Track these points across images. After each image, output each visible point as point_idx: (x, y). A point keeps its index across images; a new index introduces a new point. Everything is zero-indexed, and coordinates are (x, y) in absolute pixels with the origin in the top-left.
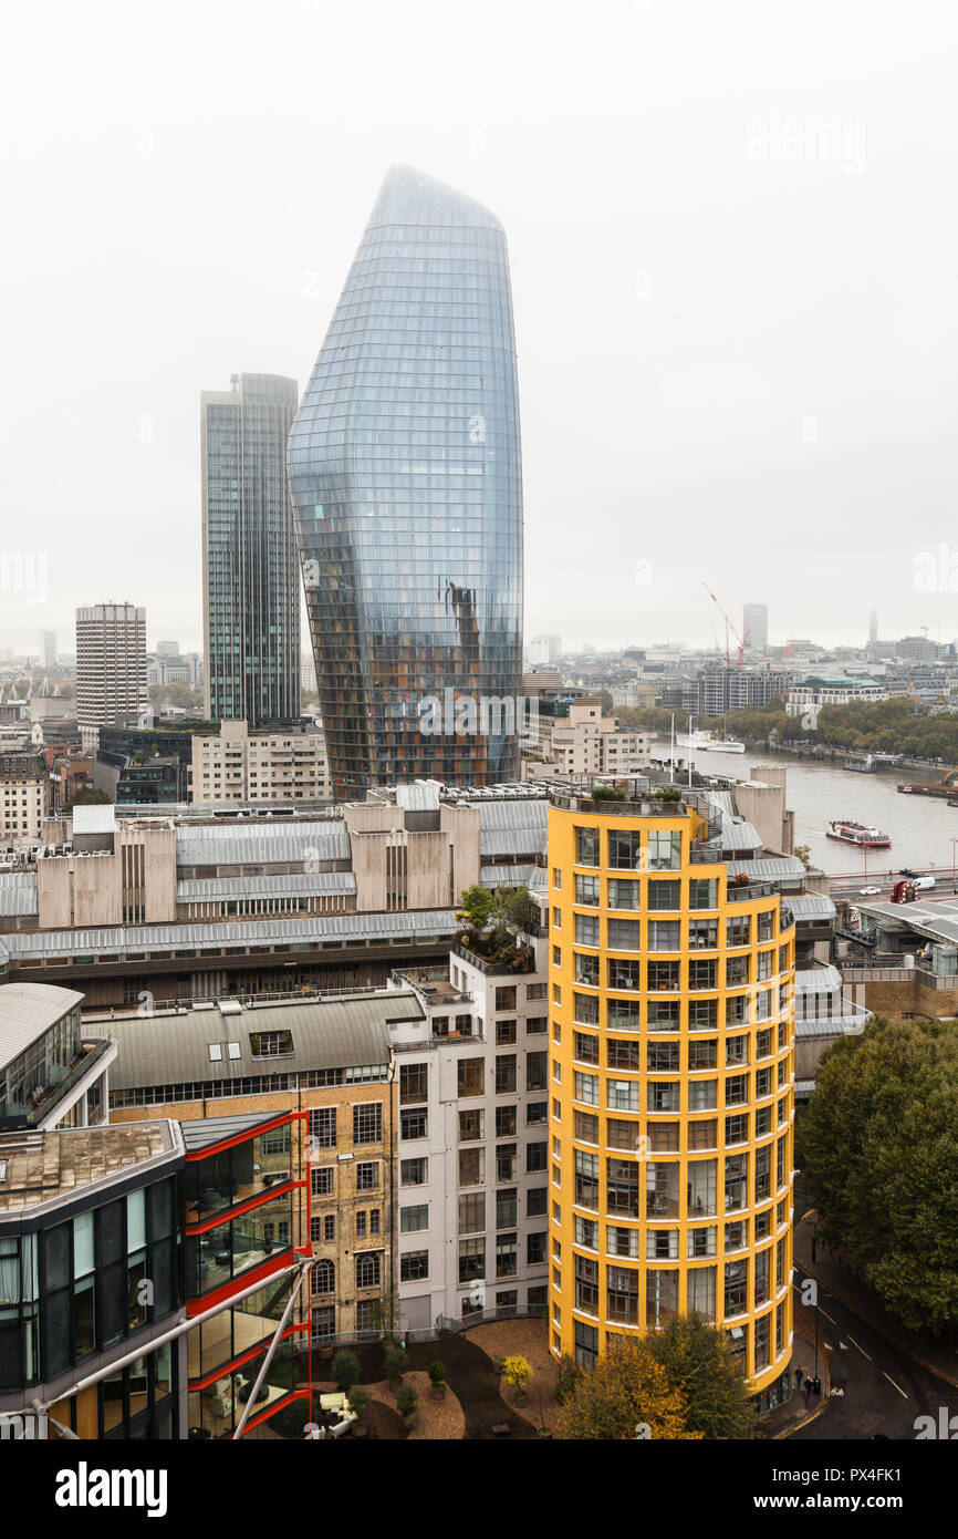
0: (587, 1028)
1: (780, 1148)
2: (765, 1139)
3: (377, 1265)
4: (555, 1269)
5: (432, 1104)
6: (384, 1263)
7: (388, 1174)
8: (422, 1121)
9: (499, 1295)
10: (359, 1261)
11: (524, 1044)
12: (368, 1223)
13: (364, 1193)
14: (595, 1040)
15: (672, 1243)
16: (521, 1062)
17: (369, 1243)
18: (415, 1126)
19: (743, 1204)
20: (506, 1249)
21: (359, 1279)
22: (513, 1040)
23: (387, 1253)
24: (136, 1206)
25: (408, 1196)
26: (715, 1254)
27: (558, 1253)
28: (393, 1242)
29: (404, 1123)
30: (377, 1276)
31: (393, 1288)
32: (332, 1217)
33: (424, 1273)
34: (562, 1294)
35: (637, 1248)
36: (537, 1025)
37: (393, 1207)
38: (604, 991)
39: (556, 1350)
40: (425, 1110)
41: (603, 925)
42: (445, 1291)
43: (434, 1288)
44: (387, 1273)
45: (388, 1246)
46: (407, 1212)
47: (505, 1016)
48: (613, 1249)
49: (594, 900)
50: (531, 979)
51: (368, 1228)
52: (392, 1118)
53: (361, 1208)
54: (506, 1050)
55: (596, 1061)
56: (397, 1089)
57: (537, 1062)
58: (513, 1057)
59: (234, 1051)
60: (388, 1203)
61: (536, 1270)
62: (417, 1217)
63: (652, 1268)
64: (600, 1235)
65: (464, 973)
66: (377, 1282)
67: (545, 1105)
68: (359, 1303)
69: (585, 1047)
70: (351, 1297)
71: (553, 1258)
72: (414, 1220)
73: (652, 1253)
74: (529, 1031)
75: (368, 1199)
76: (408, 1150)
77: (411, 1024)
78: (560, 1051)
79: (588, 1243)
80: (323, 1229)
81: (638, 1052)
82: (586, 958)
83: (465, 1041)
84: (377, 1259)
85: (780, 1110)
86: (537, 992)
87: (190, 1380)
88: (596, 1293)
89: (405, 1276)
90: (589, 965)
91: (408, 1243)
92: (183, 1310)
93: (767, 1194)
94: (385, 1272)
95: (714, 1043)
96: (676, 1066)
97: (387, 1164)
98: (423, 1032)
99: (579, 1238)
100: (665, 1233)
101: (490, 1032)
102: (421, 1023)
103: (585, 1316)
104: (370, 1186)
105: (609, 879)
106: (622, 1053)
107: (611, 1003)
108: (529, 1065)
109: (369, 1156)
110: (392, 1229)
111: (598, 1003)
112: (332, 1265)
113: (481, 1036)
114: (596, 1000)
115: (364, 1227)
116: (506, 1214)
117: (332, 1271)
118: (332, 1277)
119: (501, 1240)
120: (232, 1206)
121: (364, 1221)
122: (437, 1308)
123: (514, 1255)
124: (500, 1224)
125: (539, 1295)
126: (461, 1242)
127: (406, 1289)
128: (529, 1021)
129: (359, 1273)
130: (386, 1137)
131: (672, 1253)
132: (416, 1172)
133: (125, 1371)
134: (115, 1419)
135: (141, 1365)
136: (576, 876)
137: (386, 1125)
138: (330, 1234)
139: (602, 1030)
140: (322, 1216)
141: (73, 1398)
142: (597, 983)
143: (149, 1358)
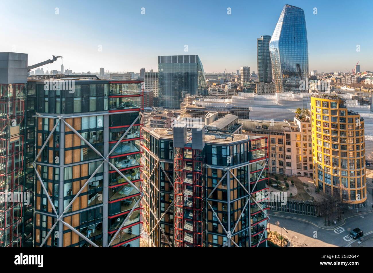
0: (319, 133)
3: (282, 163)
7: (284, 150)
8: (290, 143)
9: (304, 173)
10: (279, 162)
11: (308, 134)
13: (280, 151)
14: (321, 135)
16: (308, 136)
17: (281, 159)
18: (288, 143)
20: (305, 166)
21: (279, 164)
22: (306, 133)
24: (242, 145)
25: (287, 154)
31: (285, 167)
32: (275, 154)
33: (290, 166)
38: (322, 127)
39: (315, 184)
40: (290, 141)
41: (322, 116)
42: (294, 170)
43: (292, 169)
44: (284, 164)
45: (284, 160)
46: (287, 156)
47: (304, 129)
49: (320, 112)
50: (309, 123)
52: (285, 141)
53: (280, 154)
55: (321, 138)
56: (285, 137)
57: (310, 137)
58: (306, 135)
60: (284, 154)
61: (311, 170)
66: (282, 166)
67: (311, 144)
68: (280, 168)
69: (319, 136)
70: (278, 167)
72: (288, 158)
76: (287, 146)
77: (288, 128)
78: (314, 135)
80: (273, 155)
81: (329, 138)
83: (297, 132)
86: (310, 126)
87: (250, 172)
89: (287, 166)
90: (319, 122)
91: (287, 161)
92: (249, 162)
97: (284, 148)
98: (290, 129)
99: (319, 167)
100: (336, 170)
101: (301, 131)
103: (320, 180)
105: (323, 109)
106: (326, 138)
107: (324, 129)
109: (281, 146)
110: (285, 158)
111: (321, 129)
115: (280, 157)
116: (305, 160)
117: (275, 162)
119: (304, 164)
122: (293, 172)
123: (307, 167)
125: (312, 174)
126: (297, 163)
127: (287, 168)
130: (284, 144)
132: (289, 150)
133: (241, 168)
134: (239, 174)
135: (243, 168)
136: (316, 108)
137: (283, 142)
138: (275, 157)
139: (322, 133)
140: (273, 153)
141: (233, 170)
142: (321, 125)
143: (244, 167)
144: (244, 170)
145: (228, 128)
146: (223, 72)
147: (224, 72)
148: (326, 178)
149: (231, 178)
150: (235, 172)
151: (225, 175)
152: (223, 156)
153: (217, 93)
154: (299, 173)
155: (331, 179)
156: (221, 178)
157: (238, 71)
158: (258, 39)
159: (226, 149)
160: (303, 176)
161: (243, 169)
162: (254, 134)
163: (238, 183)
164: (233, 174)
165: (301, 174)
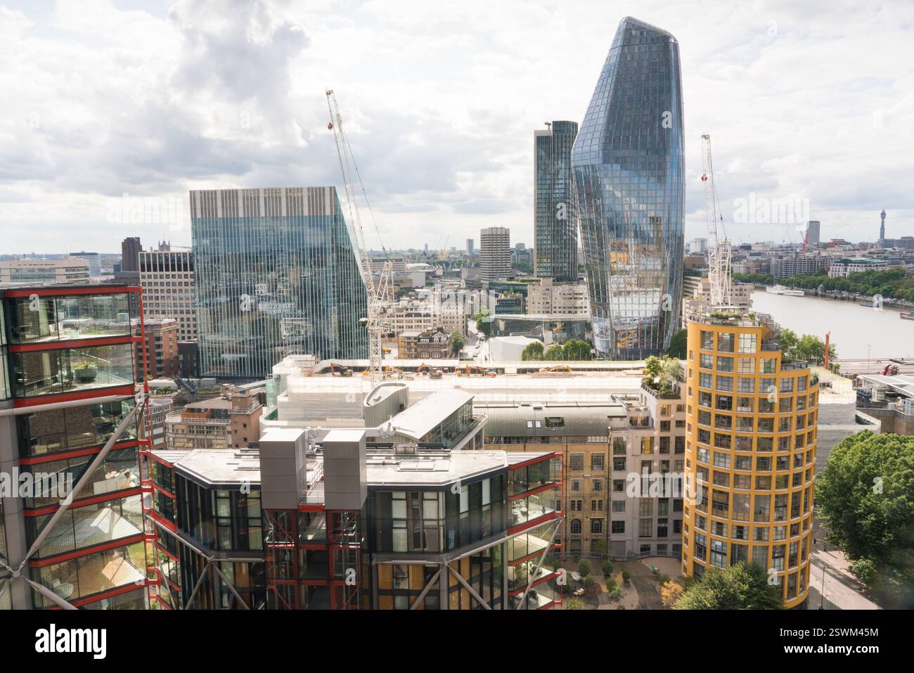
0: (704, 427)
1: (806, 493)
2: (797, 488)
3: (601, 524)
4: (685, 537)
5: (628, 456)
6: (604, 524)
7: (607, 485)
8: (623, 463)
9: (658, 545)
10: (593, 522)
11: (674, 432)
12: (597, 506)
13: (596, 492)
14: (708, 433)
15: (745, 533)
16: (673, 440)
17: (598, 515)
18: (620, 465)
19: (784, 519)
20: (663, 525)
21: (592, 529)
22: (669, 430)
23: (606, 520)
24: (486, 485)
25: (616, 496)
26: (767, 540)
27: (687, 530)
28: (608, 516)
29: (615, 463)
30: (601, 529)
31: (608, 536)
32: (580, 501)
33: (622, 531)
34: (688, 549)
35: (727, 532)
36: (680, 424)
37: (609, 500)
38: (714, 411)
39: (684, 574)
40: (625, 458)
41: (714, 378)
42: (632, 540)
43: (628, 538)
44: (605, 528)
45: (606, 517)
46: (615, 503)
47: (665, 419)
48: (714, 531)
49: (710, 366)
50: (677, 402)
51: (597, 508)
52: (609, 460)
53: (594, 499)
54: (665, 434)
55: (709, 443)
56: (612, 447)
57: (680, 442)
58: (669, 438)
59: (538, 425)
60: (606, 498)
61: (676, 536)
62: (620, 506)
63: (734, 543)
64: (708, 524)
65: (645, 397)
66: (601, 532)
67: (683, 461)
68: (592, 540)
69: (703, 436)
70: (588, 537)
71: (685, 532)
72: (618, 507)
73: (735, 536)
74: (677, 426)
75: (596, 495)
76: (616, 475)
77: (619, 419)
78: (690, 436)
79: (702, 527)
80: (576, 505)
81: (730, 441)
82: (705, 394)
83: (644, 428)
84: (601, 522)
85: (807, 475)
86: (680, 409)
87: (508, 562)
88: (705, 551)
89: (614, 531)
90: (706, 397)
91: (615, 516)
92: (506, 532)
93: (798, 515)
94: (604, 528)
95: (771, 439)
96: (751, 449)
97: (606, 481)
98: (626, 422)
99: (698, 524)
100: (742, 527)
101: (657, 425)
102: (624, 419)
103: (699, 560)
104: (598, 489)
105: (718, 357)
106: (723, 441)
107: (717, 416)
108: (676, 442)
109: (598, 476)
110: (608, 509)
111: (710, 415)
112: (580, 522)
113: (653, 427)
114: (709, 414)
115: (595, 507)
116: (663, 509)
117: (580, 525)
118: (580, 527)
119: (660, 521)
120: (528, 491)
121: (595, 504)
122: (628, 548)
123: (666, 528)
124: (660, 513)
125: (678, 548)
126: (641, 519)
127: (615, 537)
128: (677, 422)
129: (592, 527)
130: (606, 469)
131: (745, 537)
132: (620, 486)
133: (481, 553)
134: (476, 572)
135: (488, 551)
136: (701, 354)
137: (606, 463)
138: (579, 508)
139: (712, 429)
140: (576, 500)
141: (459, 561)
142: (710, 406)
143: (491, 549)
144: (491, 559)
145: (442, 435)
146: (423, 249)
147: (426, 246)
148: (713, 554)
149: (451, 585)
150: (465, 567)
151: (435, 578)
152: (427, 523)
153: (404, 318)
154: (645, 549)
155: (725, 554)
156: (420, 592)
157: (470, 242)
158: (536, 132)
159: (438, 500)
160: (656, 554)
161: (488, 555)
162: (521, 446)
163: (471, 596)
164: (457, 574)
165: (649, 549)
